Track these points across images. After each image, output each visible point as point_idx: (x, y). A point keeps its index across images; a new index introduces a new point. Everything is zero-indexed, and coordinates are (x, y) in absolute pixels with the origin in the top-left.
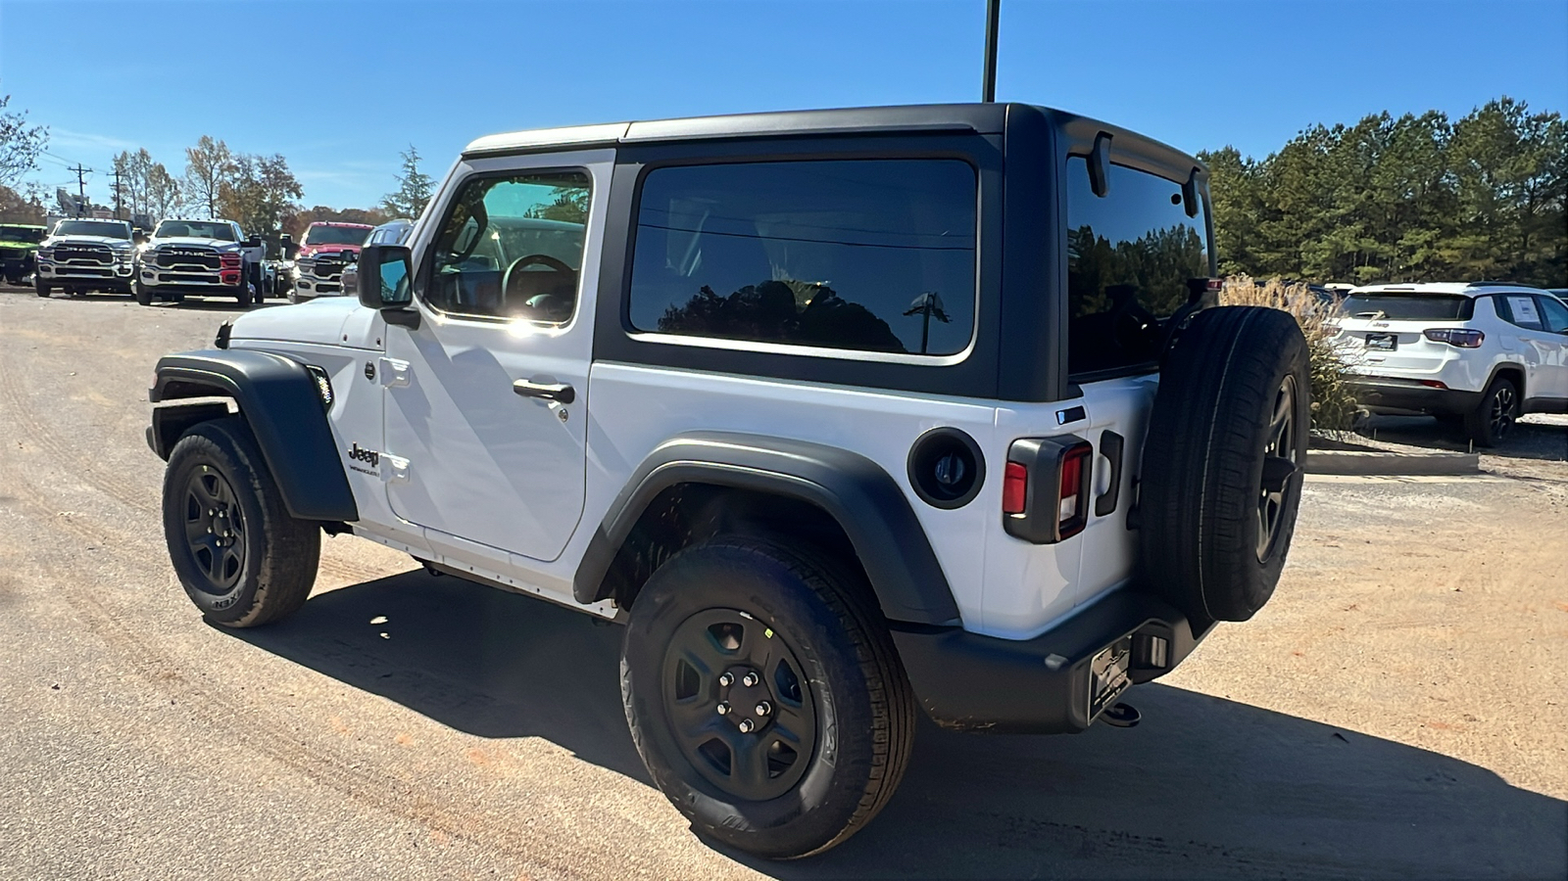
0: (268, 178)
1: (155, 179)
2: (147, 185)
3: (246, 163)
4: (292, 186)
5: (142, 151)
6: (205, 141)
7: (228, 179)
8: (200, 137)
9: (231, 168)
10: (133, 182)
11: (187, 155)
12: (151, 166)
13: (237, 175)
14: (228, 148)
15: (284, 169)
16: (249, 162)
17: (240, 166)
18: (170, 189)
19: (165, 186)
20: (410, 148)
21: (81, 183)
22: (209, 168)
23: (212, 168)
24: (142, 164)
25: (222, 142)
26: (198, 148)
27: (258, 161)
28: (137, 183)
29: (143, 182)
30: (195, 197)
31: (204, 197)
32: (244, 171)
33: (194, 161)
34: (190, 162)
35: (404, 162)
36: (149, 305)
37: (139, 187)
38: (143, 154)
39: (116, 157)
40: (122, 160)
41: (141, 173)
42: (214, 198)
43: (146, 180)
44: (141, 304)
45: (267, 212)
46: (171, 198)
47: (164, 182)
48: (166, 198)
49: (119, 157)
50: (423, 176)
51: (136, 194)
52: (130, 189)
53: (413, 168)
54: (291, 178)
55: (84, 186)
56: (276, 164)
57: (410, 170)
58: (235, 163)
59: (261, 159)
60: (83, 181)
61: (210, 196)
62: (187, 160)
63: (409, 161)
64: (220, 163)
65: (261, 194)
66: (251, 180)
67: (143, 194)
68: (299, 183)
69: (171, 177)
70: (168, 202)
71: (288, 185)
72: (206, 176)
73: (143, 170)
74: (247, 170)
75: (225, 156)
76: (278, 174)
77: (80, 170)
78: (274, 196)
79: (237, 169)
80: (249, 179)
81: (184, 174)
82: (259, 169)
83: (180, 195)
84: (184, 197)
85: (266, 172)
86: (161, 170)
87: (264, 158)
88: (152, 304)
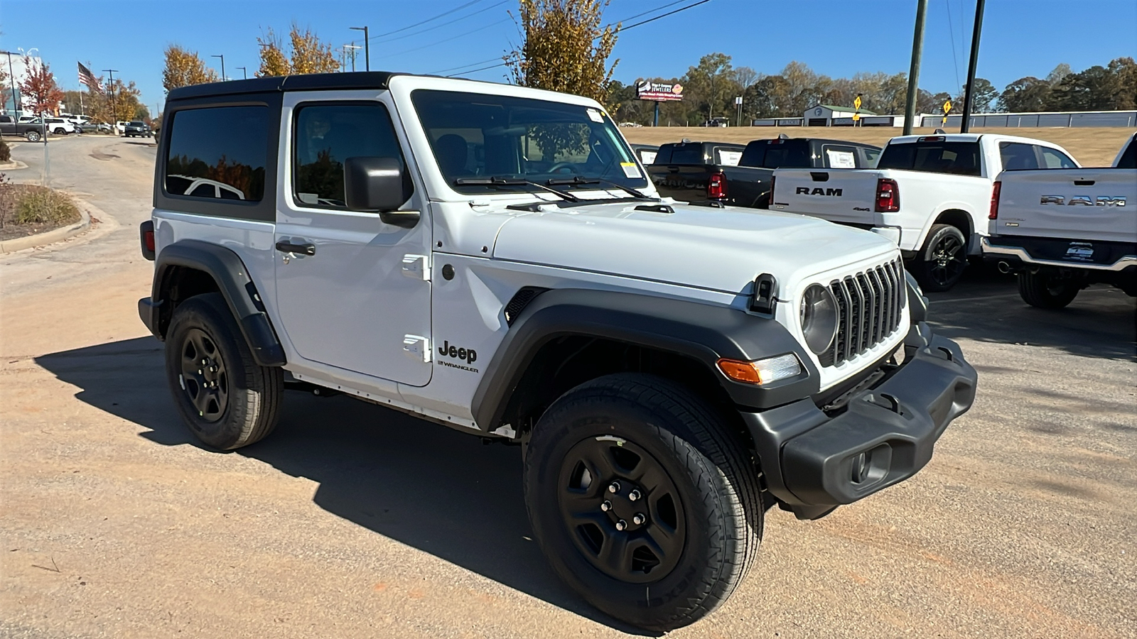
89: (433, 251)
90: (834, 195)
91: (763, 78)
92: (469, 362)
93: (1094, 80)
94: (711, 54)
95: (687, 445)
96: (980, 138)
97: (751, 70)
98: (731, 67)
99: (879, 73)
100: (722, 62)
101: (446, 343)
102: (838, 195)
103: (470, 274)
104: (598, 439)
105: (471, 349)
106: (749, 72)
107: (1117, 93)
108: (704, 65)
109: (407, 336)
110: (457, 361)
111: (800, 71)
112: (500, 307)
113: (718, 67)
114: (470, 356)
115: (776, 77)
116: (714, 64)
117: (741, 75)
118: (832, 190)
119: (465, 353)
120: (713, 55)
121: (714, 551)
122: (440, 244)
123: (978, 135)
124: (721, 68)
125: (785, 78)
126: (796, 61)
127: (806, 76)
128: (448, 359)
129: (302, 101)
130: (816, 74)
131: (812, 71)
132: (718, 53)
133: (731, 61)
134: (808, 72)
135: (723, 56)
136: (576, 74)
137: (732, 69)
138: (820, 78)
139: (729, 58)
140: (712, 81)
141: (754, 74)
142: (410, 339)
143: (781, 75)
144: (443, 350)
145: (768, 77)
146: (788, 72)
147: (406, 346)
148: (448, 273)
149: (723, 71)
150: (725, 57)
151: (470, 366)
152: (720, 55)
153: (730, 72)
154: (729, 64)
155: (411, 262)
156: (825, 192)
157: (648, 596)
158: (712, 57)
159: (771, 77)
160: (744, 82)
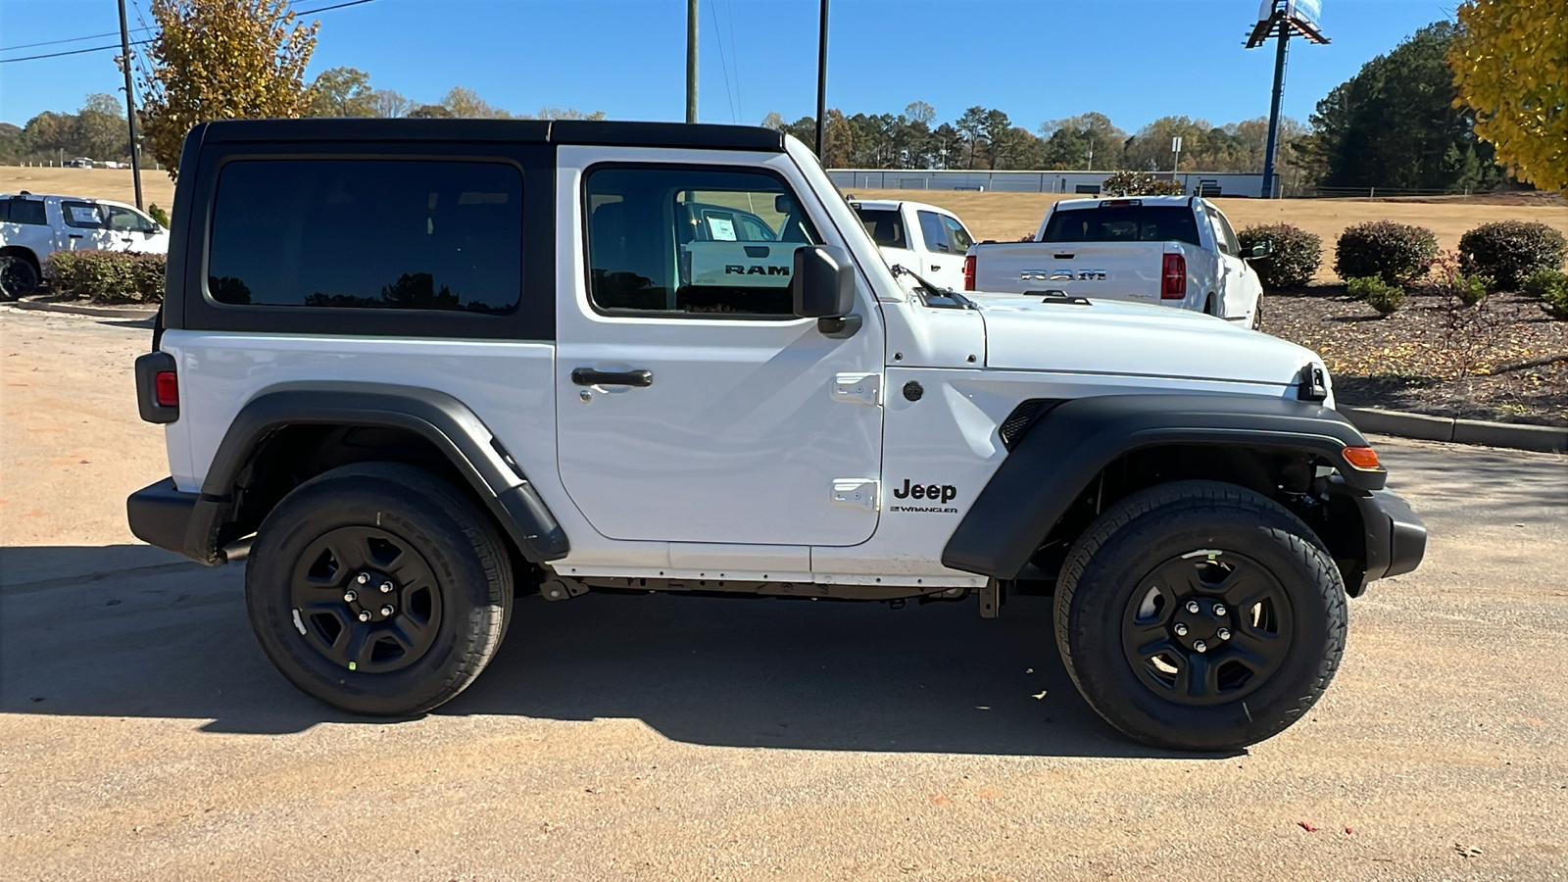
89: (885, 366)
90: (779, 274)
91: (416, 108)
92: (944, 501)
93: (806, 134)
94: (337, 69)
95: (1302, 541)
96: (900, 207)
97: (398, 94)
98: (369, 89)
99: (570, 110)
100: (355, 80)
101: (907, 482)
102: (784, 274)
103: (949, 391)
104: (1185, 556)
105: (948, 485)
106: (396, 98)
107: (830, 150)
108: (328, 84)
109: (835, 481)
110: (925, 502)
111: (468, 101)
112: (992, 427)
113: (350, 88)
114: (947, 493)
115: (434, 108)
116: (344, 83)
117: (383, 101)
118: (775, 268)
119: (938, 491)
120: (341, 69)
121: (1332, 641)
122: (898, 357)
123: (898, 203)
124: (355, 89)
125: (449, 109)
126: (461, 87)
127: (477, 108)
128: (910, 502)
129: (599, 161)
130: (490, 107)
131: (484, 102)
132: (349, 68)
133: (369, 81)
134: (479, 103)
135: (356, 73)
136: (258, 94)
137: (373, 92)
138: (497, 113)
139: (365, 76)
140: (344, 108)
141: (402, 101)
142: (846, 485)
143: (442, 105)
144: (901, 492)
145: (424, 107)
146: (452, 102)
147: (839, 494)
148: (913, 392)
149: (359, 94)
150: (360, 75)
151: (944, 507)
152: (352, 70)
153: (371, 97)
154: (367, 85)
155: (854, 382)
156: (767, 271)
157: (1247, 712)
158: (340, 72)
159: (429, 107)
160: (390, 111)
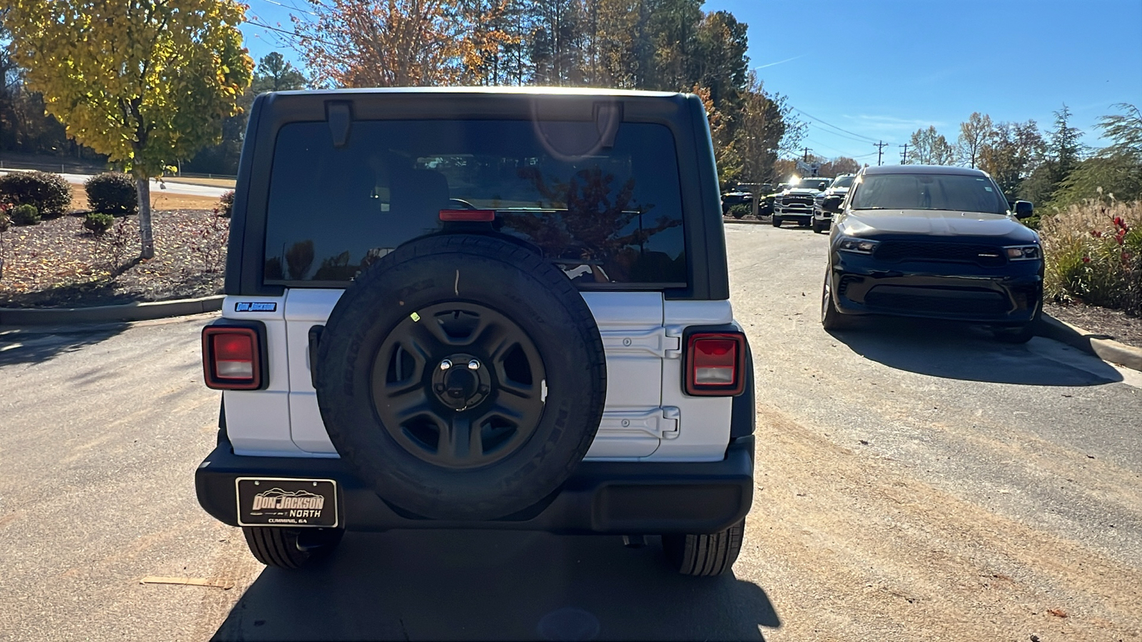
0: (1021, 138)
1: (937, 146)
2: (931, 151)
3: (1004, 129)
4: (1039, 143)
5: (931, 128)
6: (975, 116)
7: (989, 142)
8: (972, 113)
9: (992, 134)
10: (922, 150)
11: (960, 128)
12: (935, 138)
13: (996, 139)
14: (991, 120)
15: (1034, 131)
16: (1008, 128)
17: (1000, 132)
18: (947, 153)
19: (944, 151)
20: (1063, 108)
21: (880, 153)
22: (975, 136)
23: (977, 135)
24: (930, 137)
25: (988, 116)
26: (969, 122)
27: (1015, 127)
28: (925, 150)
29: (929, 149)
30: (962, 157)
31: (969, 157)
32: (1003, 136)
33: (964, 131)
34: (962, 132)
35: (1057, 119)
36: (820, 233)
37: (926, 153)
38: (932, 130)
39: (914, 133)
40: (918, 135)
41: (929, 143)
42: (975, 157)
43: (931, 148)
44: (815, 232)
45: (1015, 165)
46: (947, 159)
47: (943, 148)
48: (943, 159)
49: (916, 133)
50: (1073, 129)
51: (923, 158)
52: (920, 154)
53: (1064, 123)
54: (1039, 137)
55: (882, 155)
56: (1028, 127)
57: (1061, 125)
58: (995, 130)
59: (1017, 125)
60: (882, 152)
61: (973, 156)
62: (960, 131)
63: (1061, 118)
64: (984, 131)
65: (1013, 152)
66: (1007, 142)
67: (928, 157)
68: (1045, 141)
69: (949, 144)
70: (944, 162)
71: (1036, 143)
72: (972, 141)
73: (930, 141)
74: (1005, 135)
75: (988, 126)
76: (1029, 135)
77: (881, 145)
78: (1023, 152)
79: (997, 134)
80: (1005, 141)
81: (957, 141)
82: (1014, 133)
83: (953, 156)
84: (955, 157)
85: (1020, 134)
86: (942, 139)
87: (1019, 124)
88: (822, 232)
